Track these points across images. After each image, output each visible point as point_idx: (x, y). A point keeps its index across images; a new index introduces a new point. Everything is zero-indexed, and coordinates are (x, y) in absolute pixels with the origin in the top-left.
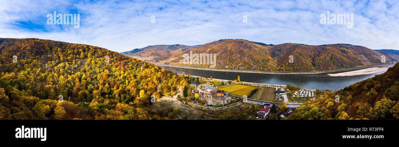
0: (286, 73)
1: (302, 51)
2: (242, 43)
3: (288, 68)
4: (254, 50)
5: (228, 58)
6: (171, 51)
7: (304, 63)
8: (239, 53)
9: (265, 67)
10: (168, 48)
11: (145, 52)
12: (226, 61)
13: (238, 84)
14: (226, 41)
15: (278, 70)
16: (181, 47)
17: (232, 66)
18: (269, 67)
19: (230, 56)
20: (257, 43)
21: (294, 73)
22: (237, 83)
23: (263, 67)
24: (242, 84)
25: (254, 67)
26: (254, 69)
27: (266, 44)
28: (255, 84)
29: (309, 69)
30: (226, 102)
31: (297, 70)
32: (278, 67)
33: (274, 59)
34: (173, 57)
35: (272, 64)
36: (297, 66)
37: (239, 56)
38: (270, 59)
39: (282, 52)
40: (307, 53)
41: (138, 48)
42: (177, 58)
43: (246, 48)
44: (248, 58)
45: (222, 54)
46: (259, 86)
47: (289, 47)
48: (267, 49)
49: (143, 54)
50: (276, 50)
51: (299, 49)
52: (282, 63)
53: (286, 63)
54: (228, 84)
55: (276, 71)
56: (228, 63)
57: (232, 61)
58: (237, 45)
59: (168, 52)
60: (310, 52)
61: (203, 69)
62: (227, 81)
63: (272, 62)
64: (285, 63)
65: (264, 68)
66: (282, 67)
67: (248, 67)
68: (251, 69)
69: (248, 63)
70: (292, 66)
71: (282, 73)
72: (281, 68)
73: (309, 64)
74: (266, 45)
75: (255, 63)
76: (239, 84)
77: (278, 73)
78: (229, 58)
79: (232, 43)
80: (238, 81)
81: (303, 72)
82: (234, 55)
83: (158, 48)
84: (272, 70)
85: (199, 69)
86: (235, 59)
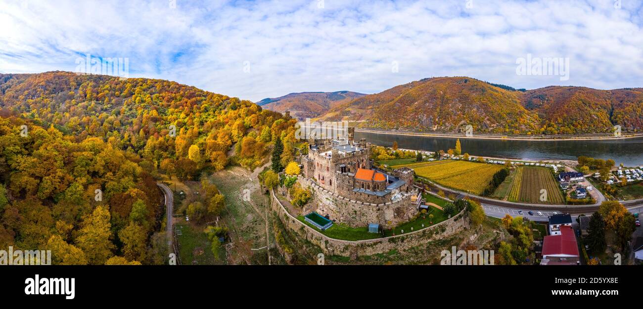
0: (559, 138)
1: (589, 98)
2: (465, 82)
3: (563, 128)
4: (491, 95)
5: (438, 110)
6: (332, 102)
7: (595, 119)
8: (460, 101)
9: (516, 128)
10: (327, 97)
11: (283, 104)
12: (434, 116)
13: (456, 160)
14: (435, 80)
15: (544, 133)
16: (350, 96)
17: (446, 127)
18: (523, 127)
19: (442, 105)
20: (496, 85)
21: (577, 139)
22: (455, 158)
23: (510, 127)
24: (466, 160)
25: (492, 128)
26: (492, 132)
27: (513, 87)
28: (498, 160)
29: (607, 130)
30: (389, 215)
31: (583, 133)
32: (542, 127)
33: (532, 113)
34: (332, 111)
35: (528, 121)
36: (581, 125)
37: (460, 106)
38: (524, 112)
39: (547, 101)
40: (597, 101)
41: (271, 98)
42: (338, 113)
43: (474, 92)
44: (478, 109)
45: (425, 102)
46: (508, 165)
47: (559, 91)
48: (515, 95)
49: (278, 106)
50: (534, 98)
51: (581, 94)
52: (550, 120)
53: (559, 118)
54: (432, 159)
55: (538, 133)
56: (437, 120)
57: (445, 116)
58: (455, 86)
59: (325, 103)
60: (604, 99)
61: (387, 133)
62: (432, 153)
63: (528, 117)
64: (557, 119)
65: (513, 128)
66: (549, 127)
67: (480, 127)
68: (484, 132)
69: (479, 120)
70: (572, 124)
71: (551, 138)
72: (549, 129)
73: (604, 122)
74: (514, 90)
75: (493, 120)
76: (459, 160)
77: (545, 139)
78: (440, 110)
79: (447, 83)
80: (456, 154)
81: (594, 135)
82: (450, 105)
83: (306, 96)
84: (530, 133)
85: (379, 132)
86: (453, 111)
